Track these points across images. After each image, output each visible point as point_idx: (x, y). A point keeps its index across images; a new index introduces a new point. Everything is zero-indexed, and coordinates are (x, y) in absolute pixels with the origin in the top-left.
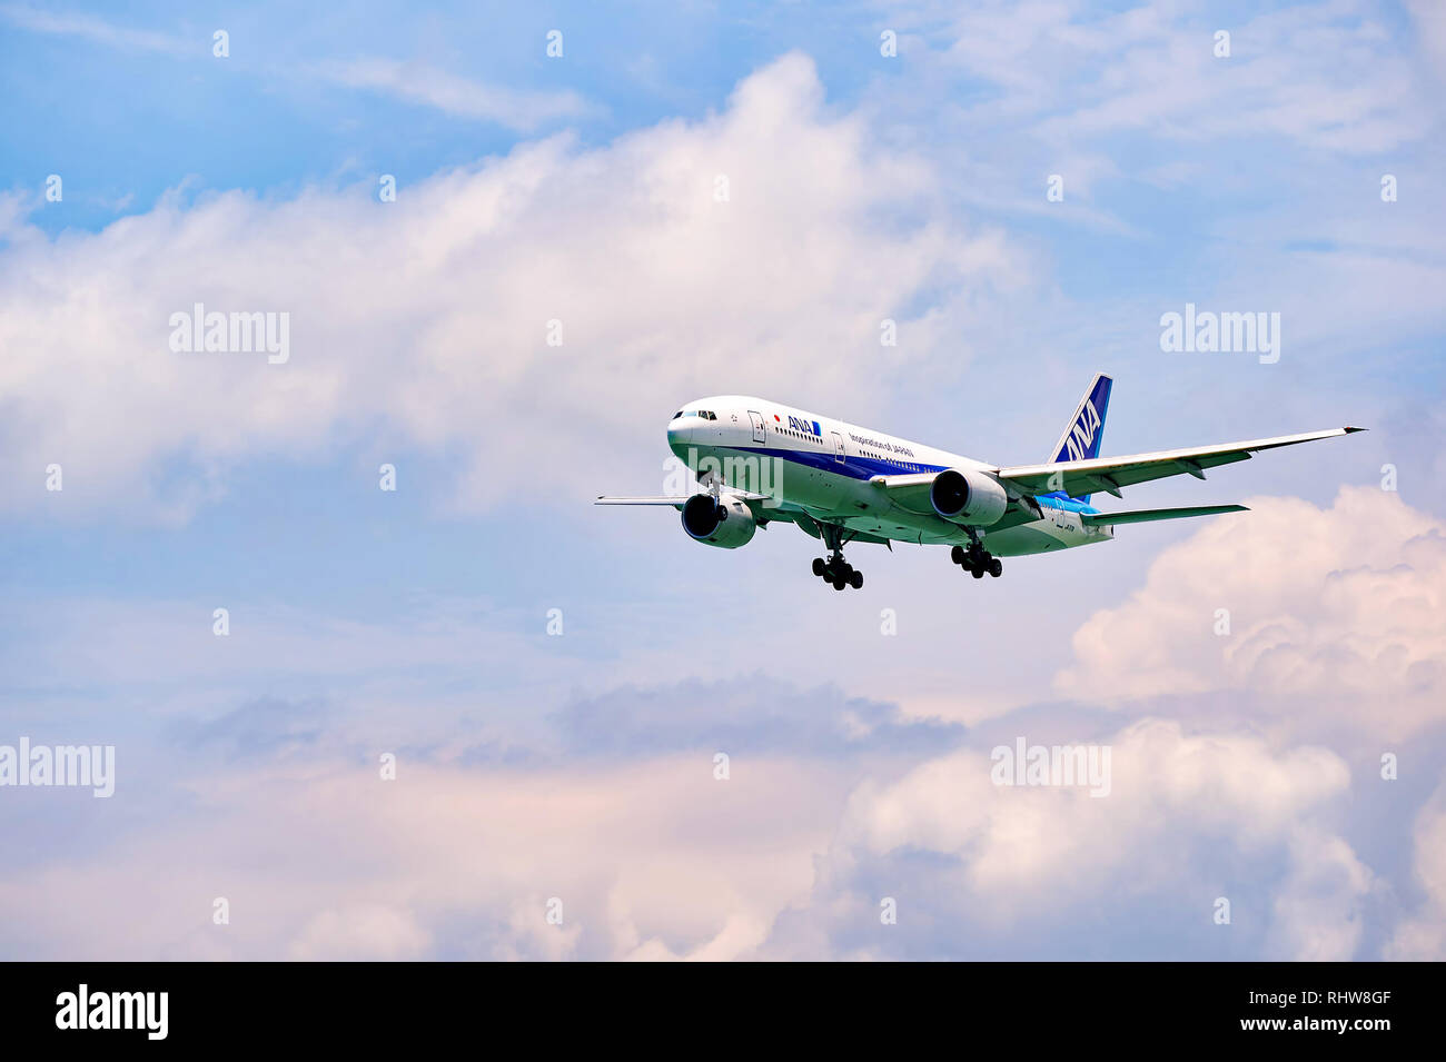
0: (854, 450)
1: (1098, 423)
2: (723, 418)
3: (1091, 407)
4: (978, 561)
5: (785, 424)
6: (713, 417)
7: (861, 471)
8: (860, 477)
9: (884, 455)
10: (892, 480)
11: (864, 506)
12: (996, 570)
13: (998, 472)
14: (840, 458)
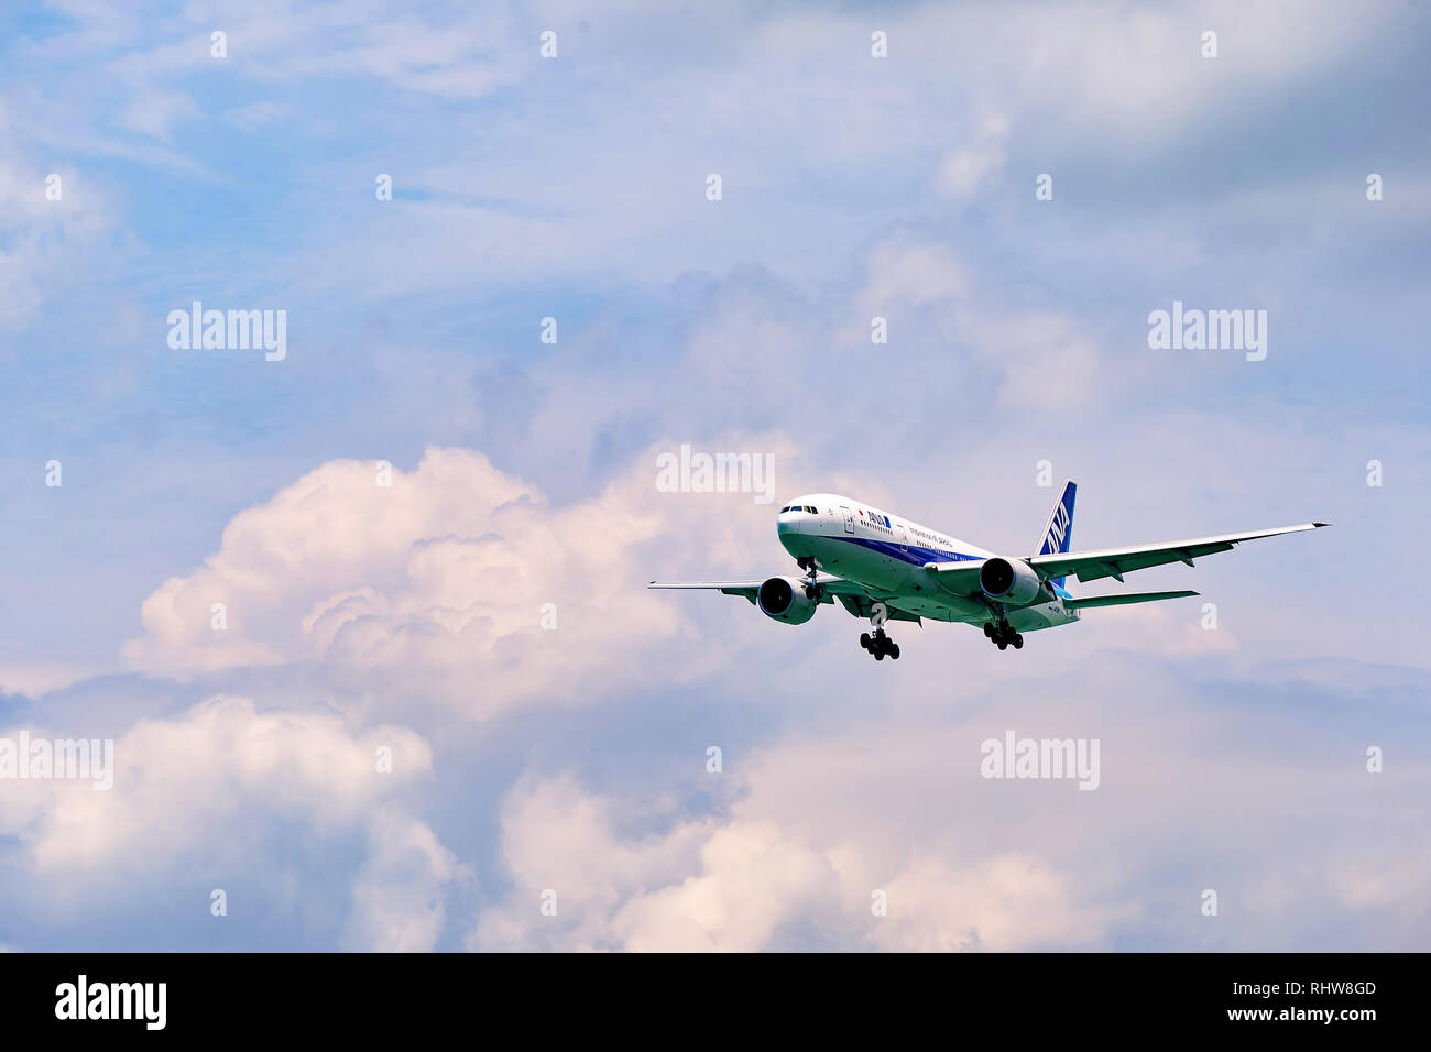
0: (913, 541)
1: (1068, 522)
2: (822, 514)
3: (1063, 508)
4: (1005, 636)
5: (866, 518)
6: (814, 510)
7: (915, 559)
8: (916, 563)
9: (934, 545)
10: (943, 567)
11: (918, 588)
12: (1018, 643)
13: (1029, 559)
14: (904, 547)
